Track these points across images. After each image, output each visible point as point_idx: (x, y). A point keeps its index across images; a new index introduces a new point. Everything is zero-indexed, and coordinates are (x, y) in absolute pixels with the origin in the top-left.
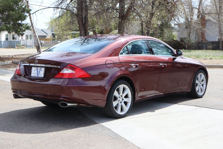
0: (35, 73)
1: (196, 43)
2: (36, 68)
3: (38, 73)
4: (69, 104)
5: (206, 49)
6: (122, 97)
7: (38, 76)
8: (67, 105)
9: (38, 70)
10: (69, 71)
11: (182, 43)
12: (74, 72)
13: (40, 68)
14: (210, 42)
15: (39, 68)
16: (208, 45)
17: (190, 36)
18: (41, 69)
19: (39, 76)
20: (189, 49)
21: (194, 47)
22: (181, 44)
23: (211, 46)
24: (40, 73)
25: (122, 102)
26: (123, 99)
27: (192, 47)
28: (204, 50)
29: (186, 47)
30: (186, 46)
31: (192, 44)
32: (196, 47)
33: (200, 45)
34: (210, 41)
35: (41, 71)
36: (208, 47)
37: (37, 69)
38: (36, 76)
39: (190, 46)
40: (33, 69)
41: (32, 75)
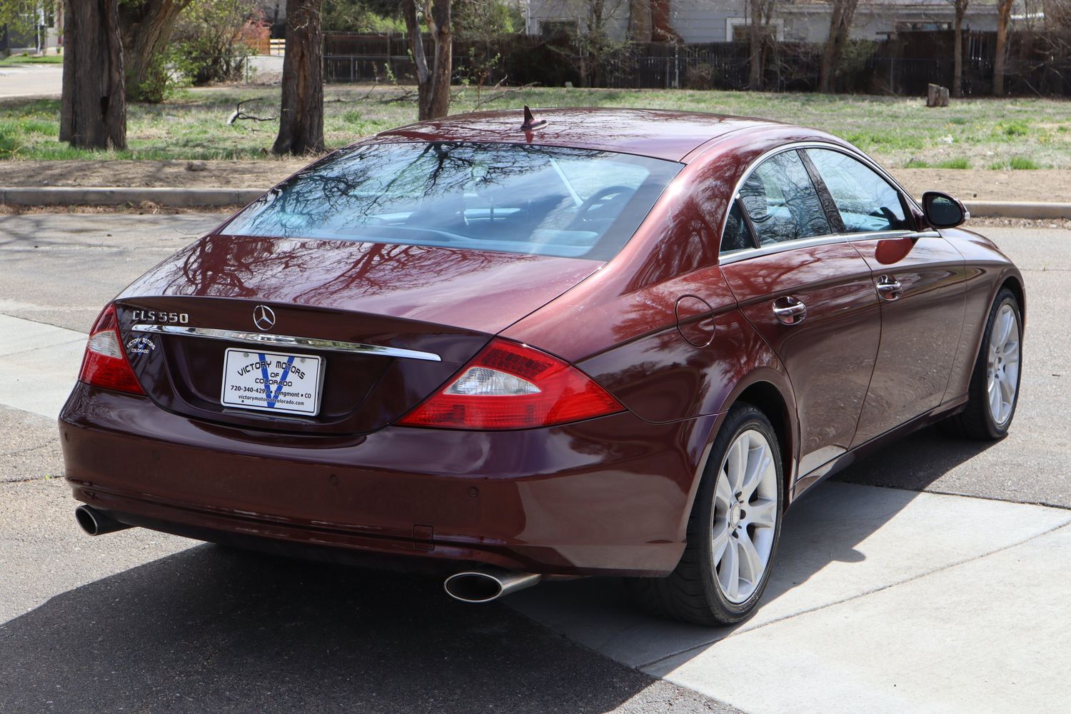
0: (250, 390)
1: (633, 53)
2: (254, 358)
3: (273, 388)
4: (507, 585)
5: (683, 86)
6: (741, 498)
7: (271, 405)
8: (498, 587)
9: (271, 370)
10: (503, 384)
11: (563, 52)
12: (533, 389)
13: (285, 360)
14: (703, 47)
15: (271, 358)
16: (694, 64)
17: (599, 17)
18: (297, 363)
19: (280, 406)
20: (597, 81)
21: (624, 71)
22: (559, 55)
23: (705, 70)
24: (285, 389)
25: (738, 531)
26: (743, 515)
27: (611, 72)
28: (671, 87)
29: (583, 73)
30: (579, 68)
31: (615, 54)
32: (633, 71)
33: (652, 60)
34: (701, 41)
35: (291, 377)
36: (693, 72)
37: (263, 364)
38: (262, 404)
39: (603, 66)
40: (234, 361)
41: (230, 397)
